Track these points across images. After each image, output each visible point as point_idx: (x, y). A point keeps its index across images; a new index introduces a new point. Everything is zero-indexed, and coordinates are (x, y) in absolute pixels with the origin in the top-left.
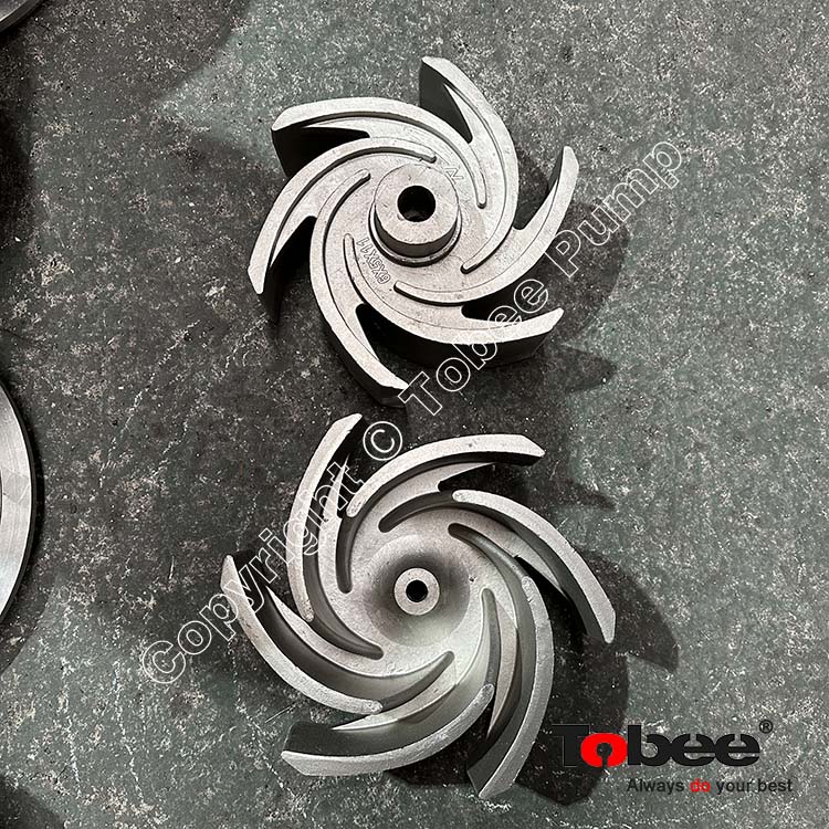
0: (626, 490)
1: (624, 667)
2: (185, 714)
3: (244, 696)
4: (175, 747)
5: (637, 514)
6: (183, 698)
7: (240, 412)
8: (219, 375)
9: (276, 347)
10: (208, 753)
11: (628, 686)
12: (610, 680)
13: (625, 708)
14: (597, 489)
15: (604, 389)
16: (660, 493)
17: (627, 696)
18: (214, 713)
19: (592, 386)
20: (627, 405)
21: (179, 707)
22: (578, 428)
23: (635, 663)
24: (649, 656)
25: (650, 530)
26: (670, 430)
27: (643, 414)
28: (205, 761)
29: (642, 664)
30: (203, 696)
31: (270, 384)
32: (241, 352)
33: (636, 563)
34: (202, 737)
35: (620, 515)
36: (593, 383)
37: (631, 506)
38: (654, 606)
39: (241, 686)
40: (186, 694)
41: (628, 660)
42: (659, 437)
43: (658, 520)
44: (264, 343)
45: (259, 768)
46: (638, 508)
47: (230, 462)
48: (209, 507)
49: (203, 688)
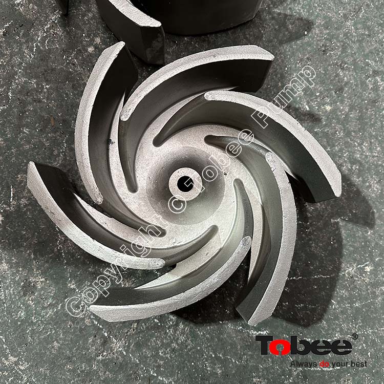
0: (328, 108)
1: (338, 229)
2: (33, 292)
3: (73, 276)
4: (28, 315)
5: (338, 123)
6: (30, 282)
7: (48, 82)
8: (29, 57)
9: (68, 33)
10: (52, 318)
11: (342, 241)
12: (329, 239)
13: (341, 257)
14: (308, 109)
15: (306, 39)
16: (352, 108)
17: (342, 248)
18: (53, 290)
19: (298, 38)
20: (323, 49)
21: (28, 288)
22: (290, 67)
23: (346, 225)
24: (355, 220)
25: (348, 134)
26: (355, 63)
27: (335, 54)
28: (50, 323)
29: (350, 225)
30: (43, 279)
31: (66, 59)
32: (44, 39)
33: (340, 157)
34: (46, 308)
35: (326, 125)
36: (298, 36)
37: (333, 118)
38: (354, 185)
39: (70, 270)
40: (32, 279)
41: (341, 224)
42: (348, 69)
43: (352, 126)
44: (59, 31)
45: (88, 324)
46: (338, 119)
47: (43, 117)
48: (33, 149)
49: (43, 274)
